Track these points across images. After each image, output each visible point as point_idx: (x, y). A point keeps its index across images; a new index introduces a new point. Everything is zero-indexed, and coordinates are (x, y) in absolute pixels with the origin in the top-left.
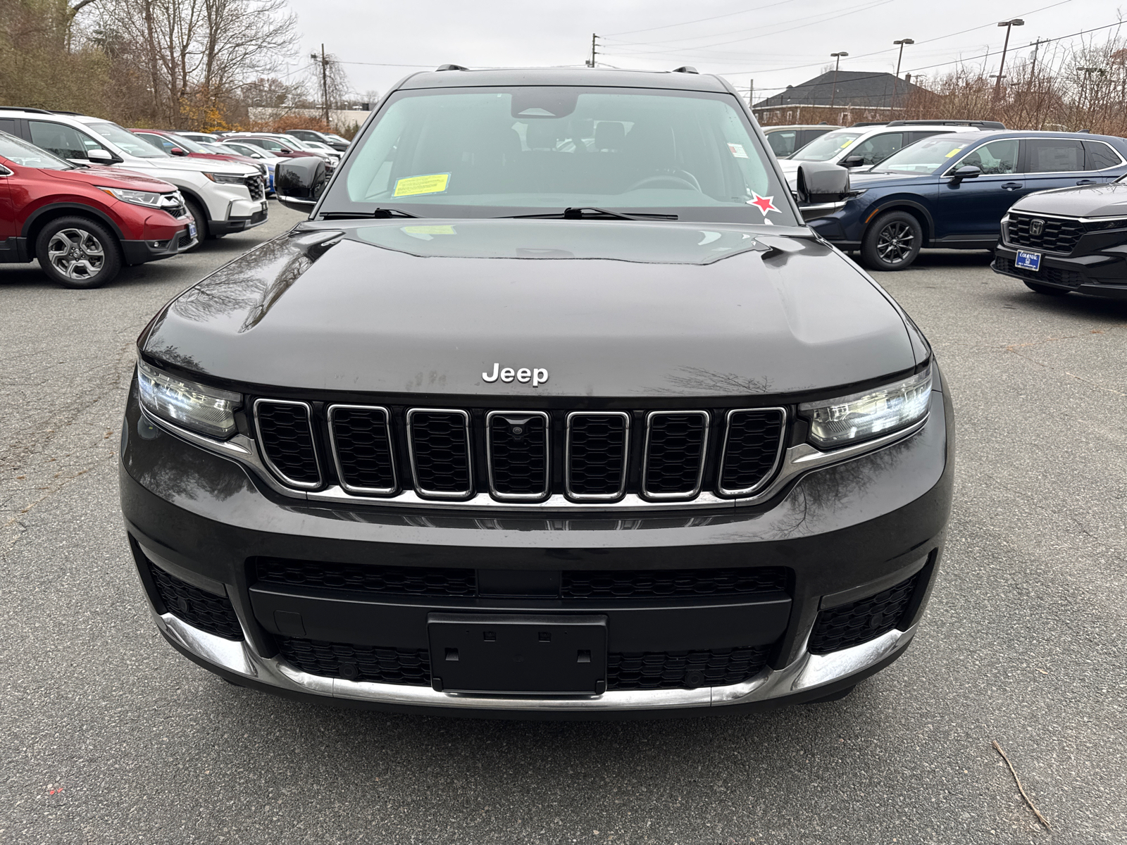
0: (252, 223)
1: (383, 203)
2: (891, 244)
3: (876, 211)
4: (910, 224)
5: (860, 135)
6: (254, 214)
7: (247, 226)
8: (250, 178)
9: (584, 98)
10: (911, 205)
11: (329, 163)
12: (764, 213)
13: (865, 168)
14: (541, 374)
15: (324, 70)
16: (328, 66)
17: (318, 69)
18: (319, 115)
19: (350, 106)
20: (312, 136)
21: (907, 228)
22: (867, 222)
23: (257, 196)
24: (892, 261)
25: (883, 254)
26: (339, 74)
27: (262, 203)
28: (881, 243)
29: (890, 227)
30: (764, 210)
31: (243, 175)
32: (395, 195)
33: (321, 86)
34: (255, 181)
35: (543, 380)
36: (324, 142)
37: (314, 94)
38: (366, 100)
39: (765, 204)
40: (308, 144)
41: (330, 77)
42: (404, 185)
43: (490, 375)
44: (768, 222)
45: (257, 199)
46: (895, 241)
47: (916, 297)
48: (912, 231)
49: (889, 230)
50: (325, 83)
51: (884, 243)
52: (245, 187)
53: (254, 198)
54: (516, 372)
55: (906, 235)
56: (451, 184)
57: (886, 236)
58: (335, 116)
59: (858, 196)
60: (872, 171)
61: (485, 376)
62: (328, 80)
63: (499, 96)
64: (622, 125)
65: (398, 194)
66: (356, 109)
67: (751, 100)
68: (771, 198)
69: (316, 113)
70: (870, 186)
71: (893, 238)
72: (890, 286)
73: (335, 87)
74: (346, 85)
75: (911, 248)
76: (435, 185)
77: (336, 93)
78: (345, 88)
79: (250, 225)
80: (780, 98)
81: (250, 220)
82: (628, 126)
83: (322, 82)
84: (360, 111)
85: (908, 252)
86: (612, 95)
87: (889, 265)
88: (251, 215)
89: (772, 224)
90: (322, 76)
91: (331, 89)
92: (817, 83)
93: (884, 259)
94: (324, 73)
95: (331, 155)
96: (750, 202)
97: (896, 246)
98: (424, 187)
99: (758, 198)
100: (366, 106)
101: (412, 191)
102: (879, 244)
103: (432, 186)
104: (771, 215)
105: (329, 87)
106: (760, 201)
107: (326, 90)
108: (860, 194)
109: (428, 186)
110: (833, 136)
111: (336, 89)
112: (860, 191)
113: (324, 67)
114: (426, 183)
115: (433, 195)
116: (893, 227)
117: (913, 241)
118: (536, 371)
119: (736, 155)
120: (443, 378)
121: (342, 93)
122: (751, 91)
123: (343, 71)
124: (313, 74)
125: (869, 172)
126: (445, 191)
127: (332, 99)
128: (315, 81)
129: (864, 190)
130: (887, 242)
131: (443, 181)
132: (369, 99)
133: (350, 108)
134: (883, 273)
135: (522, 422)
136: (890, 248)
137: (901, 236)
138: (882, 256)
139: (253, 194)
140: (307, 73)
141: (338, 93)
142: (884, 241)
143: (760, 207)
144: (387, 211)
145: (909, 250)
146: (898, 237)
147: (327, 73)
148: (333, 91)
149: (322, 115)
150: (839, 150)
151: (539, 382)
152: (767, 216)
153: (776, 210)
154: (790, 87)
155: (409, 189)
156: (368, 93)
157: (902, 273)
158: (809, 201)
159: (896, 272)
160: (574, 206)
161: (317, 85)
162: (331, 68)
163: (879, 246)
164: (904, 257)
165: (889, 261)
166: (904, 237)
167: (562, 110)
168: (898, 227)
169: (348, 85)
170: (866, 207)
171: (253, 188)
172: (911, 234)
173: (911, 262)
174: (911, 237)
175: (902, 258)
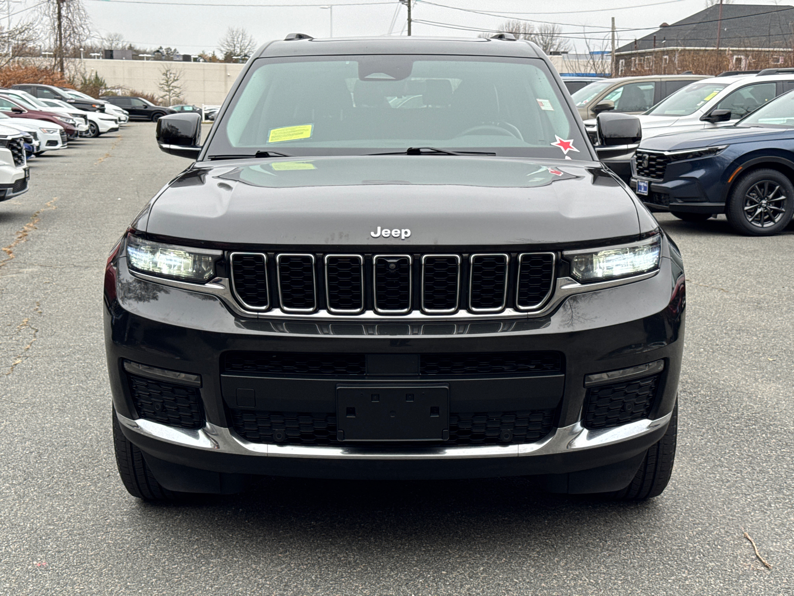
0: (14, 192)
1: (262, 148)
2: (761, 206)
3: (740, 168)
4: (780, 182)
5: (726, 85)
6: (17, 181)
7: (8, 195)
8: (14, 140)
9: (418, 65)
10: (779, 162)
11: (74, 125)
12: (565, 152)
13: (732, 122)
14: (406, 233)
15: (60, 9)
16: (65, 4)
17: (52, 7)
18: (50, 65)
19: (88, 53)
20: (46, 92)
21: (777, 187)
22: (729, 181)
23: (20, 161)
24: (763, 225)
25: (752, 216)
26: (79, 14)
27: (25, 170)
28: (748, 204)
29: (757, 187)
30: (565, 149)
31: (6, 136)
32: (270, 141)
33: (54, 29)
34: (19, 144)
35: (408, 235)
36: (62, 98)
37: (45, 40)
38: (107, 45)
39: (566, 145)
40: (46, 102)
41: (67, 17)
42: (276, 134)
43: (376, 233)
44: (567, 158)
45: (19, 164)
46: (764, 202)
47: (783, 261)
48: (784, 191)
49: (757, 190)
50: (60, 26)
51: (751, 205)
52: (8, 150)
53: (17, 163)
54: (391, 231)
55: (777, 195)
56: (314, 132)
57: (754, 196)
58: (71, 66)
59: (718, 153)
60: (738, 126)
61: (373, 234)
62: (64, 22)
63: (348, 63)
64: (449, 81)
65: (272, 140)
66: (94, 57)
67: (613, 43)
68: (571, 141)
69: (46, 63)
70: (730, 142)
71: (762, 199)
72: (758, 250)
73: (73, 29)
74: (88, 28)
75: (783, 210)
76: (302, 133)
77: (74, 38)
78: (86, 31)
79: (12, 194)
80: (652, 40)
81: (12, 189)
82: (455, 82)
83: (56, 24)
84: (101, 59)
85: (781, 215)
86: (441, 62)
87: (760, 229)
88: (13, 182)
89: (570, 159)
90: (56, 16)
91: (68, 32)
92: (700, 19)
93: (753, 223)
94: (59, 13)
95: (76, 115)
96: (554, 144)
97: (766, 208)
98: (293, 135)
99: (561, 141)
100: (110, 53)
101: (283, 138)
102: (746, 206)
103: (299, 134)
104: (570, 154)
105: (65, 31)
106: (562, 143)
107: (61, 34)
108: (719, 150)
109: (296, 134)
110: (695, 88)
111: (74, 32)
112: (720, 147)
113: (59, 6)
114: (294, 131)
115: (301, 141)
116: (761, 186)
117: (785, 202)
118: (403, 231)
119: (543, 108)
120: (347, 236)
121: (82, 37)
122: (613, 32)
123: (84, 11)
124: (45, 14)
125: (735, 126)
126: (310, 137)
127: (68, 45)
128: (47, 23)
129: (724, 147)
130: (756, 203)
131: (307, 130)
132: (111, 44)
133: (87, 56)
134: (753, 238)
135: (395, 261)
136: (759, 211)
137: (771, 196)
138: (750, 220)
139: (16, 159)
140: (36, 14)
141: (78, 38)
142: (752, 203)
143: (562, 148)
144: (266, 152)
145: (782, 212)
146: (768, 198)
147: (63, 13)
148: (70, 35)
149: (55, 65)
150: (702, 102)
151: (406, 237)
152: (568, 154)
153: (575, 150)
154: (664, 26)
155: (278, 136)
156: (110, 36)
157: (774, 238)
158: (605, 144)
159: (768, 238)
160: (415, 147)
161: (48, 28)
162: (68, 6)
163: (746, 208)
164: (777, 220)
165: (760, 225)
166: (774, 197)
167: (401, 74)
168: (766, 187)
169: (90, 28)
170: (728, 165)
171: (16, 152)
172: (782, 195)
173: (785, 225)
174: (783, 197)
175: (774, 221)
